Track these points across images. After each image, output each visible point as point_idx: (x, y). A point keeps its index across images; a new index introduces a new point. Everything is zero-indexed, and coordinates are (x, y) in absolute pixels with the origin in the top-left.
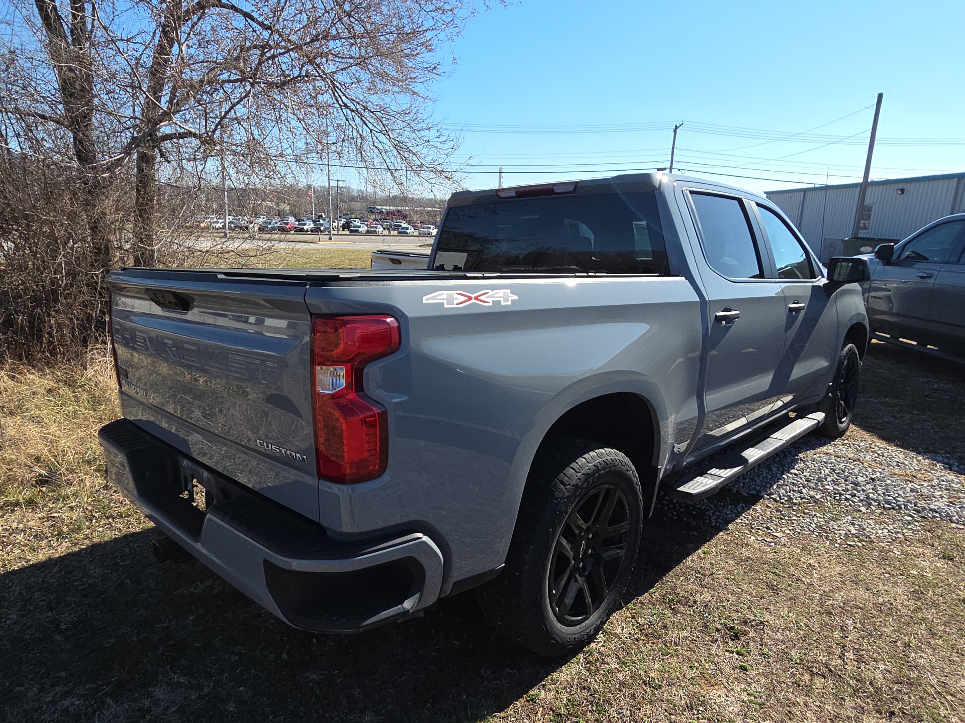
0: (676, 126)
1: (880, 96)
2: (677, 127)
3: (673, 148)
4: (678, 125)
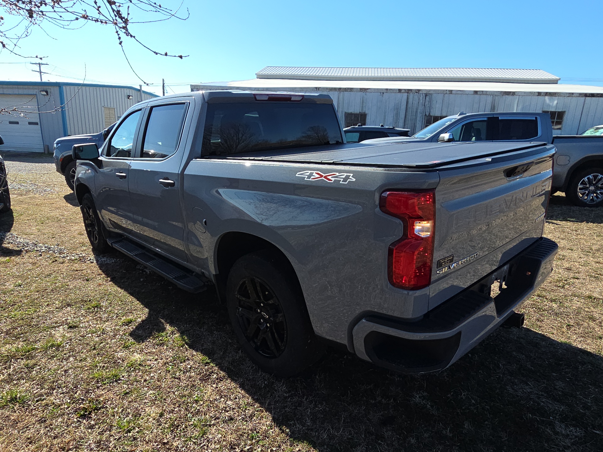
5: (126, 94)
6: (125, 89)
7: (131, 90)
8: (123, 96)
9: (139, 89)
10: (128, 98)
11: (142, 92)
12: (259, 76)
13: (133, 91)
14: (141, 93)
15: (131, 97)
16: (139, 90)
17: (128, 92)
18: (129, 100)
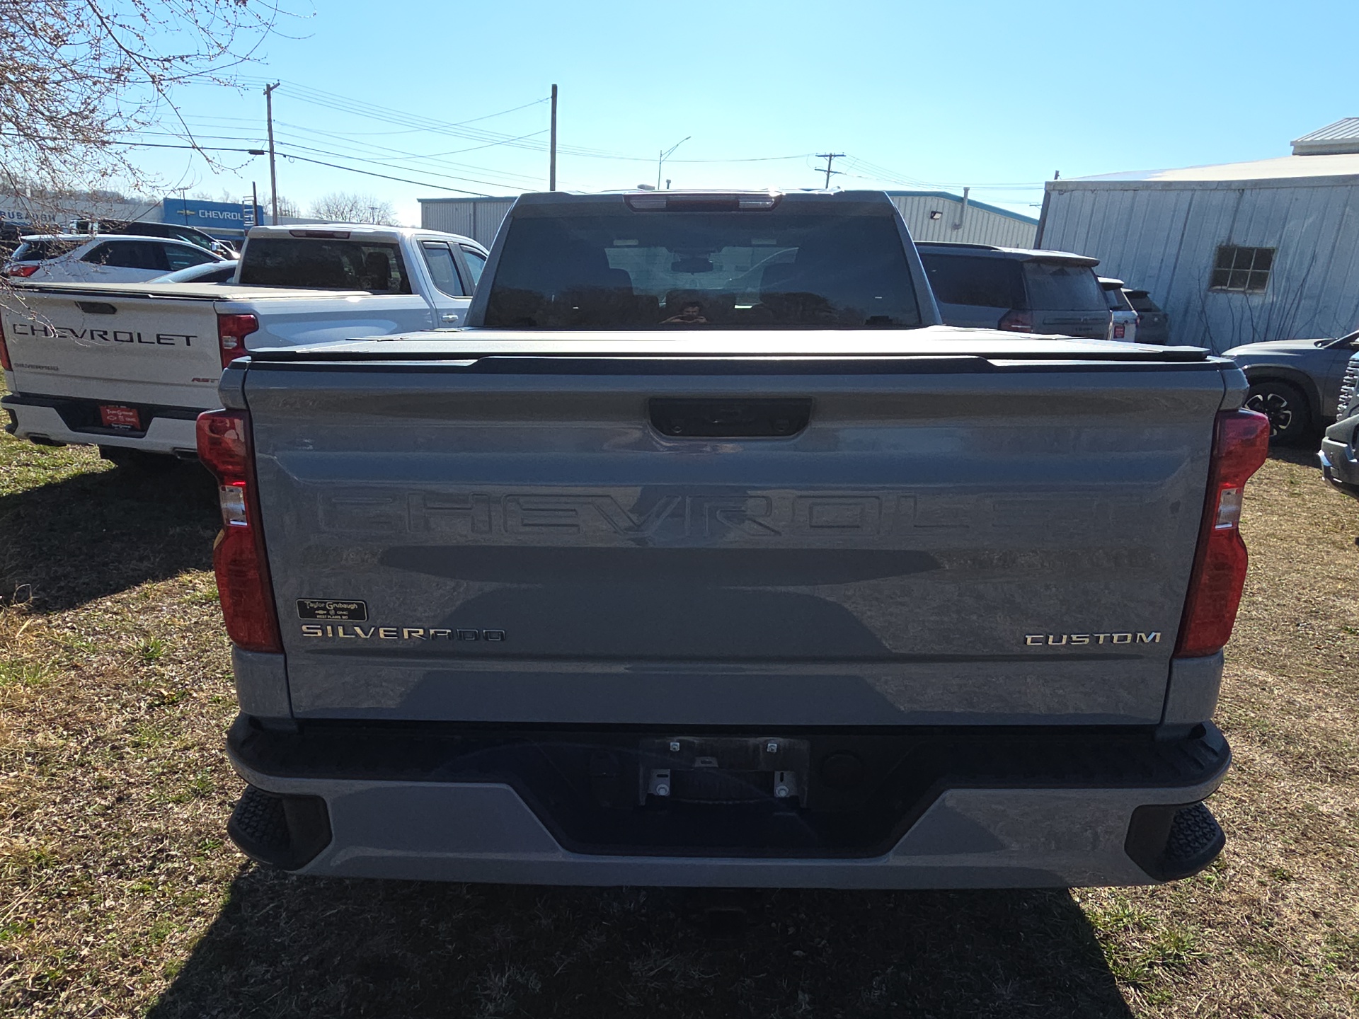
0: (268, 86)
1: (555, 88)
2: (269, 90)
3: (270, 120)
4: (272, 86)
5: (928, 208)
6: (929, 198)
7: (941, 201)
8: (921, 211)
9: (963, 196)
10: (932, 217)
11: (966, 203)
12: (1302, 147)
13: (947, 202)
14: (963, 207)
15: (937, 216)
16: (961, 200)
17: (933, 204)
18: (932, 221)
